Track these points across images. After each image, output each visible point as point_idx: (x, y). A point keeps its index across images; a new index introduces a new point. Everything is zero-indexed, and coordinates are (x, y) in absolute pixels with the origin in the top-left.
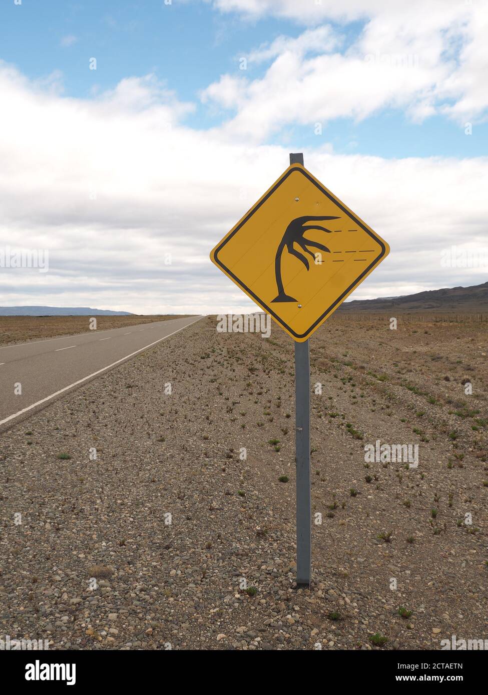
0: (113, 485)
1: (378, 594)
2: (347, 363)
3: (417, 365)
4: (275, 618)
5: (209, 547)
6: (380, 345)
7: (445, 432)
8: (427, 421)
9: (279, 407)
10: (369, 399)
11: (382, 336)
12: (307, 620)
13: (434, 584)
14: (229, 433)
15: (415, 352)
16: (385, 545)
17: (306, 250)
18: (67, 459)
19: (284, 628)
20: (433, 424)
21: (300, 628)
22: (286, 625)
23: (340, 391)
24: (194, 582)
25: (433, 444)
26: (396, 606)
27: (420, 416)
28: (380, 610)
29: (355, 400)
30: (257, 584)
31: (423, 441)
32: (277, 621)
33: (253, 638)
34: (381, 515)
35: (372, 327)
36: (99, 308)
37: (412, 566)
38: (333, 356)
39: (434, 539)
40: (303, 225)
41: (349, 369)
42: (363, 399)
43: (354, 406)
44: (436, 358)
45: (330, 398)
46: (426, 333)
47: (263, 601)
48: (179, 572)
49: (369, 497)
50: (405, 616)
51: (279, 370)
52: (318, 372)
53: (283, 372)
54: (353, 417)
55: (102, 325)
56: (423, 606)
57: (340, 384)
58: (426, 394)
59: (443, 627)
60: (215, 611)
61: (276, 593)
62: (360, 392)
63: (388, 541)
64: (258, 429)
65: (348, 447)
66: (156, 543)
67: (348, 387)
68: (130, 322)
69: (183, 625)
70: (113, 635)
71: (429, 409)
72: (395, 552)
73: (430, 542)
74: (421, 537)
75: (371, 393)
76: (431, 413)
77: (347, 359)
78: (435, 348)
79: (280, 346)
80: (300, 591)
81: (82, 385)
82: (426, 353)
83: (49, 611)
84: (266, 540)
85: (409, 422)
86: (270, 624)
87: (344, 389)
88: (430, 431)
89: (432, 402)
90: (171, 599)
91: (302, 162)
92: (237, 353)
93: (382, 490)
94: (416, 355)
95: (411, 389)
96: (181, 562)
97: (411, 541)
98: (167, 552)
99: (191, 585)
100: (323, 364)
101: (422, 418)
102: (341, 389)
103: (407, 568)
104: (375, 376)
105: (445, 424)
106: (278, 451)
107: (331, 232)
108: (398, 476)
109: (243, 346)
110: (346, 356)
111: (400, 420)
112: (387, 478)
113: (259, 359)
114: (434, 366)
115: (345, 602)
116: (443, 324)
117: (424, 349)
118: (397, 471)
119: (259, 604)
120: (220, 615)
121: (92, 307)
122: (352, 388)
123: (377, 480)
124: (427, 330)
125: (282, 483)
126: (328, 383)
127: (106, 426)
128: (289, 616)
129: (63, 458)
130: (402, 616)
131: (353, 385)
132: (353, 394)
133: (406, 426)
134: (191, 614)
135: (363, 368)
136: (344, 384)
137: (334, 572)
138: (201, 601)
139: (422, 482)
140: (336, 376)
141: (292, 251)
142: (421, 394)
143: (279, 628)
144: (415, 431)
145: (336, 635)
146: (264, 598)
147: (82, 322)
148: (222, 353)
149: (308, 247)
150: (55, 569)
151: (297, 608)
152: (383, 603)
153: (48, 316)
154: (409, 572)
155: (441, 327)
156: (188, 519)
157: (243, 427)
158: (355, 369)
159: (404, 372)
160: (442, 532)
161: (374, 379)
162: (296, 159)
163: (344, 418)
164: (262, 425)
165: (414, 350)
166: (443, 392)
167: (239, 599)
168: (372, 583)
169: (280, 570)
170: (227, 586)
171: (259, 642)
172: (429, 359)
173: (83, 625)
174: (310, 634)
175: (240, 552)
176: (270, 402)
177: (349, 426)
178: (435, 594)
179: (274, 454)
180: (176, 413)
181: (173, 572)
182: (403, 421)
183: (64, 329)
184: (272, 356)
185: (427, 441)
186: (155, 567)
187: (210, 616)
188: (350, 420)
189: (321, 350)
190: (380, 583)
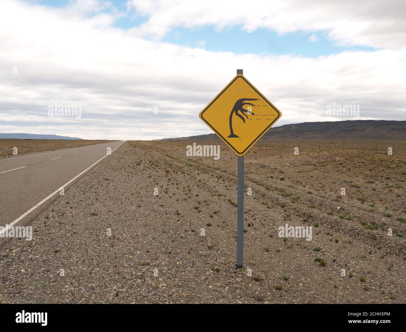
0: (127, 227)
1: (271, 271)
2: (217, 168)
3: (254, 170)
4: (231, 280)
5: (189, 253)
6: (231, 159)
7: (278, 204)
8: (267, 198)
9: (190, 191)
10: (234, 187)
11: (231, 154)
12: (245, 281)
13: (294, 268)
14: (172, 204)
15: (251, 163)
16: (267, 253)
17: (244, 114)
18: (96, 215)
19: (237, 284)
20: (271, 200)
21: (244, 284)
22: (237, 282)
23: (218, 183)
24: (189, 266)
25: (273, 209)
26: (281, 276)
27: (263, 196)
28: (274, 277)
29: (227, 188)
30: (218, 267)
31: (268, 208)
32: (233, 281)
33: (225, 287)
34: (260, 240)
35: (225, 149)
36: (61, 135)
37: (282, 261)
38: (208, 164)
39: (288, 250)
40: (243, 102)
41: (219, 172)
42: (231, 187)
43: (227, 191)
44: (263, 167)
45: (214, 187)
46: (255, 153)
47: (224, 273)
48: (181, 263)
49: (252, 233)
50: (286, 279)
51: (182, 172)
52: (202, 173)
53: (184, 173)
54: (229, 196)
55: (66, 145)
56: (292, 276)
57: (216, 180)
58: (263, 185)
59: (303, 283)
60: (204, 277)
61: (229, 270)
62: (228, 184)
63: (268, 251)
64: (184, 202)
65: (233, 210)
66: (163, 252)
67: (221, 181)
68: (82, 144)
69: (193, 283)
70: (165, 286)
71: (267, 193)
72: (273, 256)
73: (286, 251)
74: (282, 249)
75: (234, 184)
76: (269, 194)
77: (215, 166)
78: (261, 161)
79: (175, 159)
80: (239, 270)
81: (79, 179)
82: (257, 163)
83: (130, 278)
84: (213, 250)
85: (258, 199)
86: (230, 282)
87: (219, 182)
88: (270, 204)
89: (268, 189)
90: (183, 273)
91: (242, 74)
92: (154, 163)
93: (257, 230)
94: (252, 164)
95: (255, 182)
96: (179, 259)
97: (278, 251)
98: (170, 255)
99: (189, 268)
100: (203, 169)
101: (264, 197)
102: (217, 182)
103: (280, 262)
104: (234, 175)
105: (277, 199)
106: (200, 212)
107: (255, 106)
108: (262, 224)
109: (156, 159)
110: (214, 165)
111: (253, 198)
112: (257, 225)
113: (168, 166)
114: (263, 170)
115: (259, 274)
116: (264, 148)
117: (255, 162)
118: (261, 222)
119: (222, 275)
120: (207, 279)
121: (57, 135)
122: (223, 182)
123: (253, 225)
124: (256, 151)
125: (209, 227)
126: (210, 179)
127: (106, 199)
128: (237, 279)
129: (94, 215)
130: (285, 280)
131: (224, 180)
132: (225, 185)
133: (257, 201)
134: (194, 279)
135: (225, 171)
136: (219, 180)
137: (249, 263)
138: (196, 274)
139: (274, 226)
140: (212, 175)
141: (237, 114)
142: (261, 185)
143: (235, 284)
144: (263, 203)
145: (259, 286)
146: (224, 272)
147: (53, 143)
148: (147, 162)
149: (245, 113)
150: (121, 262)
151: (240, 276)
152: (274, 275)
153: (31, 140)
154: (282, 263)
155: (262, 150)
156: (173, 241)
157: (178, 200)
158: (222, 172)
159: (248, 174)
160: (291, 248)
161: (234, 177)
162: (240, 72)
163: (225, 197)
164: (186, 199)
165: (250, 162)
166: (271, 184)
167: (212, 273)
168: (267, 267)
169: (226, 262)
170: (205, 268)
171: (228, 289)
172: (259, 167)
173: (150, 283)
174: (248, 286)
175: (204, 255)
176: (184, 188)
177: (229, 200)
178: (295, 272)
179: (198, 213)
180: (139, 193)
181: (178, 263)
182: (255, 198)
183: (45, 147)
184: (174, 164)
185: (270, 208)
186: (168, 261)
187: (202, 279)
188: (228, 198)
189: (200, 161)
190: (270, 267)
